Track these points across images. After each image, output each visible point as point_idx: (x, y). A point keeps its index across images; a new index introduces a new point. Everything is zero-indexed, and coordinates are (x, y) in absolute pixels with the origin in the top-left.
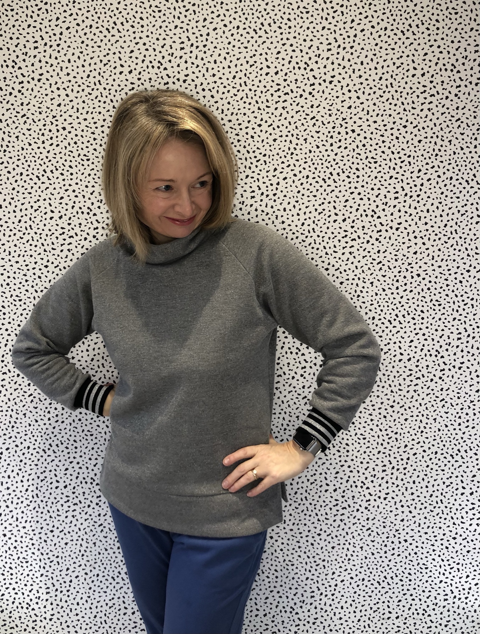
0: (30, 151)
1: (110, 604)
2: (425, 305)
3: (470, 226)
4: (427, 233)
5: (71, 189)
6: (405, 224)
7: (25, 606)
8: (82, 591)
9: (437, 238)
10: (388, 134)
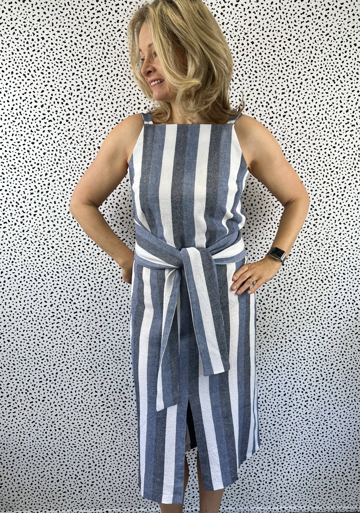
0: (18, 55)
1: (85, 389)
2: (304, 172)
3: (335, 114)
4: (305, 119)
5: (49, 84)
6: (289, 113)
7: (24, 391)
8: (65, 380)
9: (312, 123)
10: (277, 45)
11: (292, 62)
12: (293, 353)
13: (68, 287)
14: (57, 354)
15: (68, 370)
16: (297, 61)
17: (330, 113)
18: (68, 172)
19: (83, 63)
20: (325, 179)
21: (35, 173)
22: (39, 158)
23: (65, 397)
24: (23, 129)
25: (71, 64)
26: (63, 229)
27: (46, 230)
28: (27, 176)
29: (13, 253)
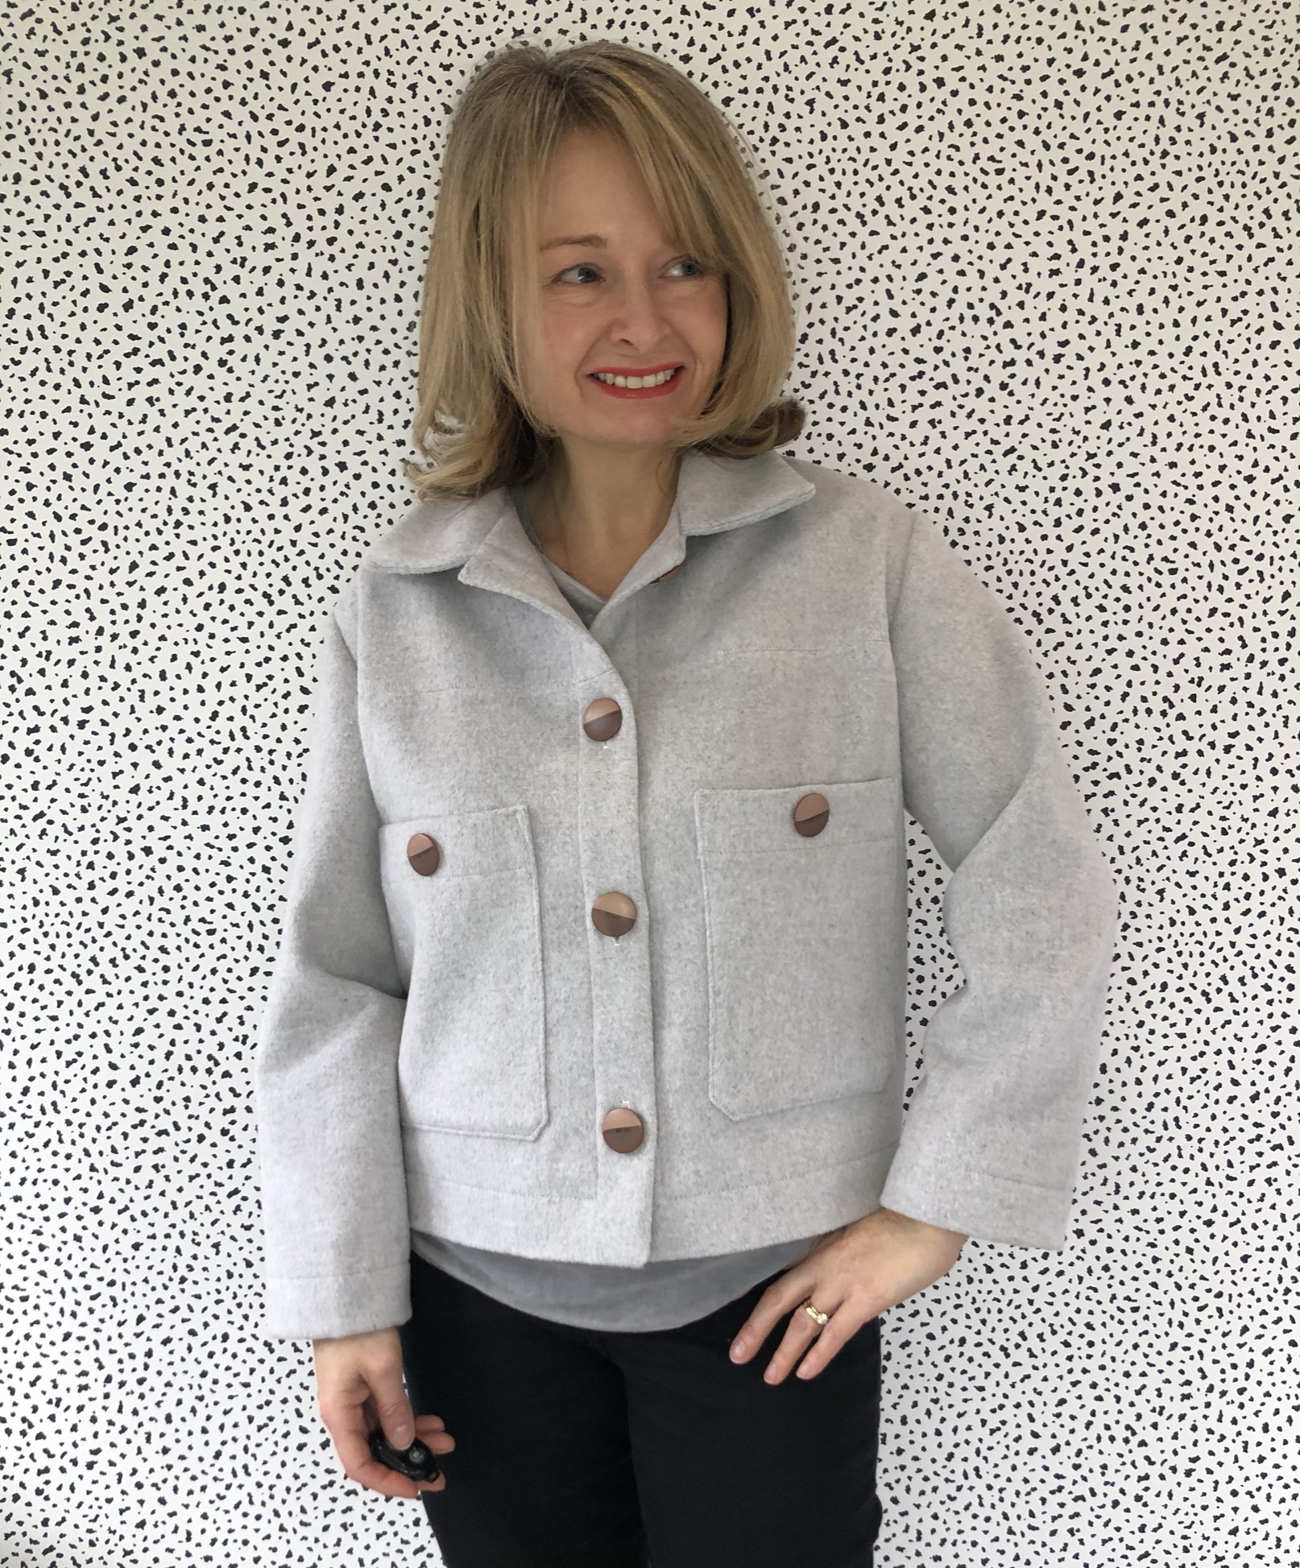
0: (42, 113)
1: (260, 1418)
2: (1134, 570)
3: (1254, 354)
4: (1139, 372)
5: (158, 224)
6: (1078, 346)
8: (180, 1381)
9: (1164, 385)
10: (1032, 92)
11: (1091, 156)
12: (1089, 1281)
13: (203, 1009)
14: (152, 1276)
15: (196, 1342)
16: (1108, 152)
17: (1235, 351)
18: (217, 557)
19: (292, 146)
20: (1216, 600)
21: (91, 559)
22: (109, 503)
23: (176, 1450)
24: (48, 391)
25: (246, 148)
26: (191, 778)
27: (126, 782)
28: (60, 572)
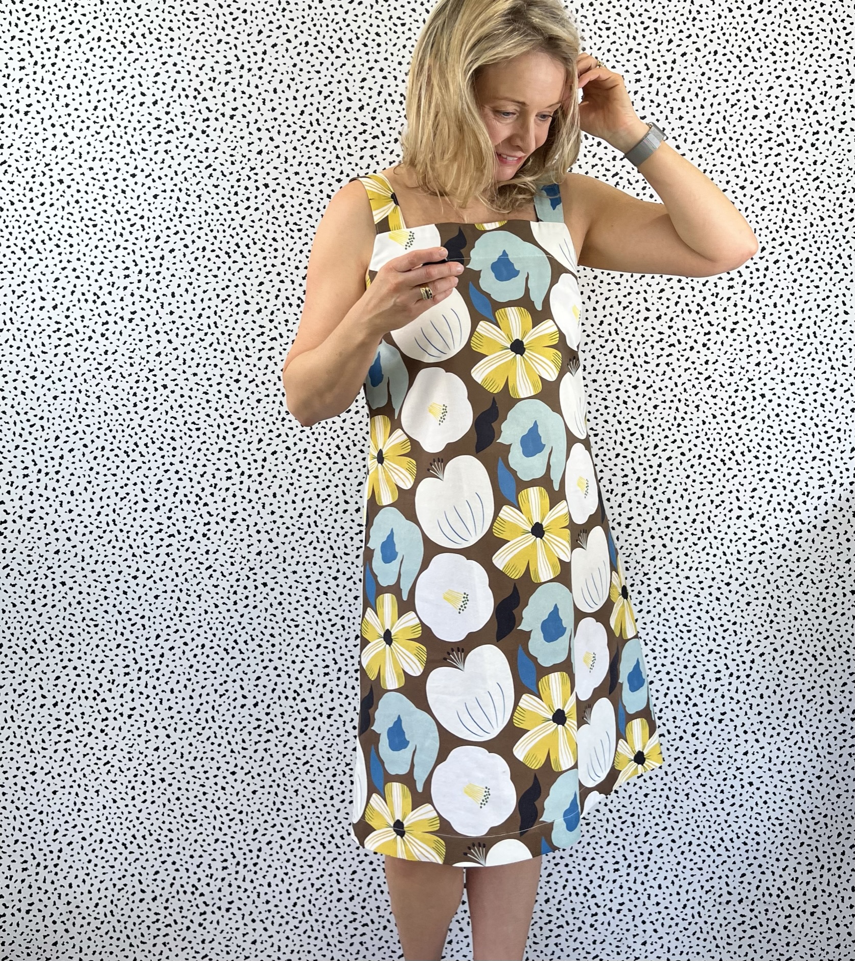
12: (664, 616)
16: (665, 18)
18: (201, 233)
19: (240, 20)
21: (135, 234)
22: (145, 205)
25: (216, 22)
28: (119, 241)
29: (82, 397)
